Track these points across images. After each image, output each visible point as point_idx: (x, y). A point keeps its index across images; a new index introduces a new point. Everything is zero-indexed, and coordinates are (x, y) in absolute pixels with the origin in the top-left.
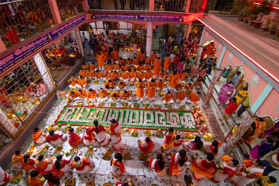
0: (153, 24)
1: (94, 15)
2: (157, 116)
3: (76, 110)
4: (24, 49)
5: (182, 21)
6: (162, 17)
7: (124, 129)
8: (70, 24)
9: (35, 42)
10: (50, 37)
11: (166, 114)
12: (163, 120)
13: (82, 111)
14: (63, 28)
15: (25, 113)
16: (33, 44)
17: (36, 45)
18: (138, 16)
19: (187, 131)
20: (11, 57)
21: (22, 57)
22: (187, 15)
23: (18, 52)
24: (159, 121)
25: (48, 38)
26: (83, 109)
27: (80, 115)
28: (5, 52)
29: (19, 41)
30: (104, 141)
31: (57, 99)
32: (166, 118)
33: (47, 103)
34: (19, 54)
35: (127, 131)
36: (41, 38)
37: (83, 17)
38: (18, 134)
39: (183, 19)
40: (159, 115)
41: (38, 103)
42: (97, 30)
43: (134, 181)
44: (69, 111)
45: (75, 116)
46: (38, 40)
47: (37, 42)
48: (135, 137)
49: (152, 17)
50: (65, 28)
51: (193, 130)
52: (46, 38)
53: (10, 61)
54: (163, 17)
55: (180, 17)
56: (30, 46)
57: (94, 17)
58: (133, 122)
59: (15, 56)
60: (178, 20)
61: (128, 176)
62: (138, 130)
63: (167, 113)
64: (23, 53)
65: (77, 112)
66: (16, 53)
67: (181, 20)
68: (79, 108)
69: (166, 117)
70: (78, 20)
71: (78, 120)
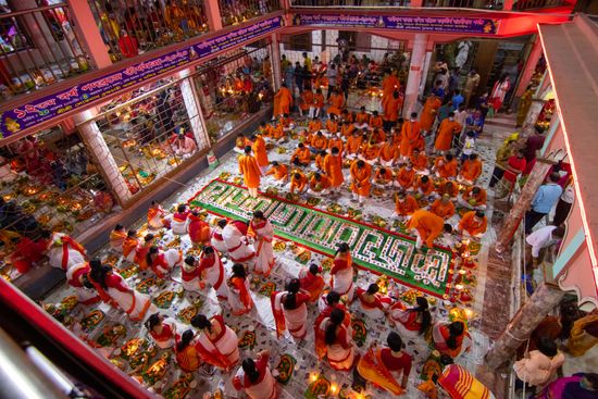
0: (428, 39)
1: (298, 16)
2: (363, 238)
3: (227, 189)
4: (142, 67)
5: (492, 31)
6: (440, 21)
7: (288, 243)
8: (240, 33)
9: (163, 58)
10: (193, 52)
11: (385, 240)
12: (373, 250)
13: (235, 193)
14: (224, 38)
15: (153, 175)
16: (160, 61)
17: (163, 64)
18: (385, 19)
19: (415, 287)
20: (119, 76)
21: (137, 80)
22: (507, 16)
23: (130, 71)
24: (362, 248)
25: (189, 54)
26: (239, 190)
27: (229, 199)
28: (109, 68)
29: (137, 53)
30: (236, 248)
31: (208, 166)
32: (381, 248)
33: (188, 168)
34: (131, 74)
35: (291, 247)
36: (175, 53)
37: (276, 20)
38: (130, 203)
39: (494, 28)
40: (370, 238)
41: (175, 165)
42: (323, 49)
43: (258, 334)
44: (218, 188)
45: (220, 199)
46: (170, 55)
47: (167, 59)
48: (301, 262)
49: (416, 20)
50: (227, 39)
51: (432, 290)
52: (185, 53)
53: (115, 82)
54: (443, 21)
55: (486, 22)
56: (153, 63)
57: (298, 22)
58: (309, 236)
59: (125, 76)
60: (481, 28)
61: (254, 322)
62: (313, 253)
63: (390, 239)
64: (139, 73)
65: (227, 193)
66: (127, 72)
67: (487, 29)
68: (233, 188)
69: (383, 245)
70: (263, 25)
71: (222, 206)
